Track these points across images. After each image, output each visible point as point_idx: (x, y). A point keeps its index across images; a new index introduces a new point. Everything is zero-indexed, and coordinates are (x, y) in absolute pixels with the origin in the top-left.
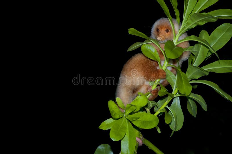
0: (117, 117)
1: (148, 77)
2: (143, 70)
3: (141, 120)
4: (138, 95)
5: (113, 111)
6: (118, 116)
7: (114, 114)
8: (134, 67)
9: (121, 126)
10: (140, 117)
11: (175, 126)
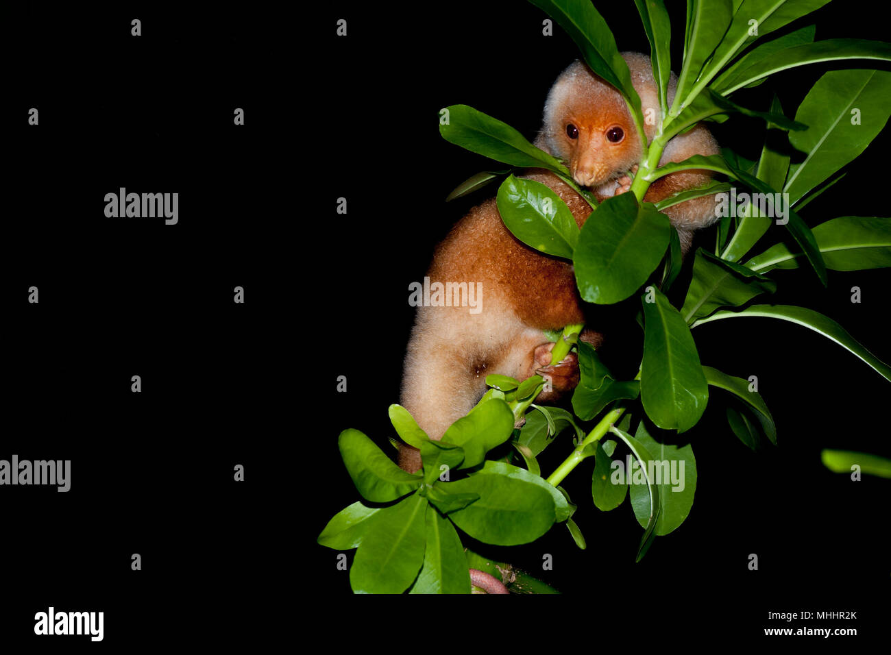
0: (389, 496)
1: (531, 314)
2: (509, 282)
3: (484, 508)
4: (489, 388)
5: (365, 474)
6: (392, 490)
7: (370, 484)
8: (473, 267)
9: (401, 536)
10: (481, 494)
11: (654, 514)
